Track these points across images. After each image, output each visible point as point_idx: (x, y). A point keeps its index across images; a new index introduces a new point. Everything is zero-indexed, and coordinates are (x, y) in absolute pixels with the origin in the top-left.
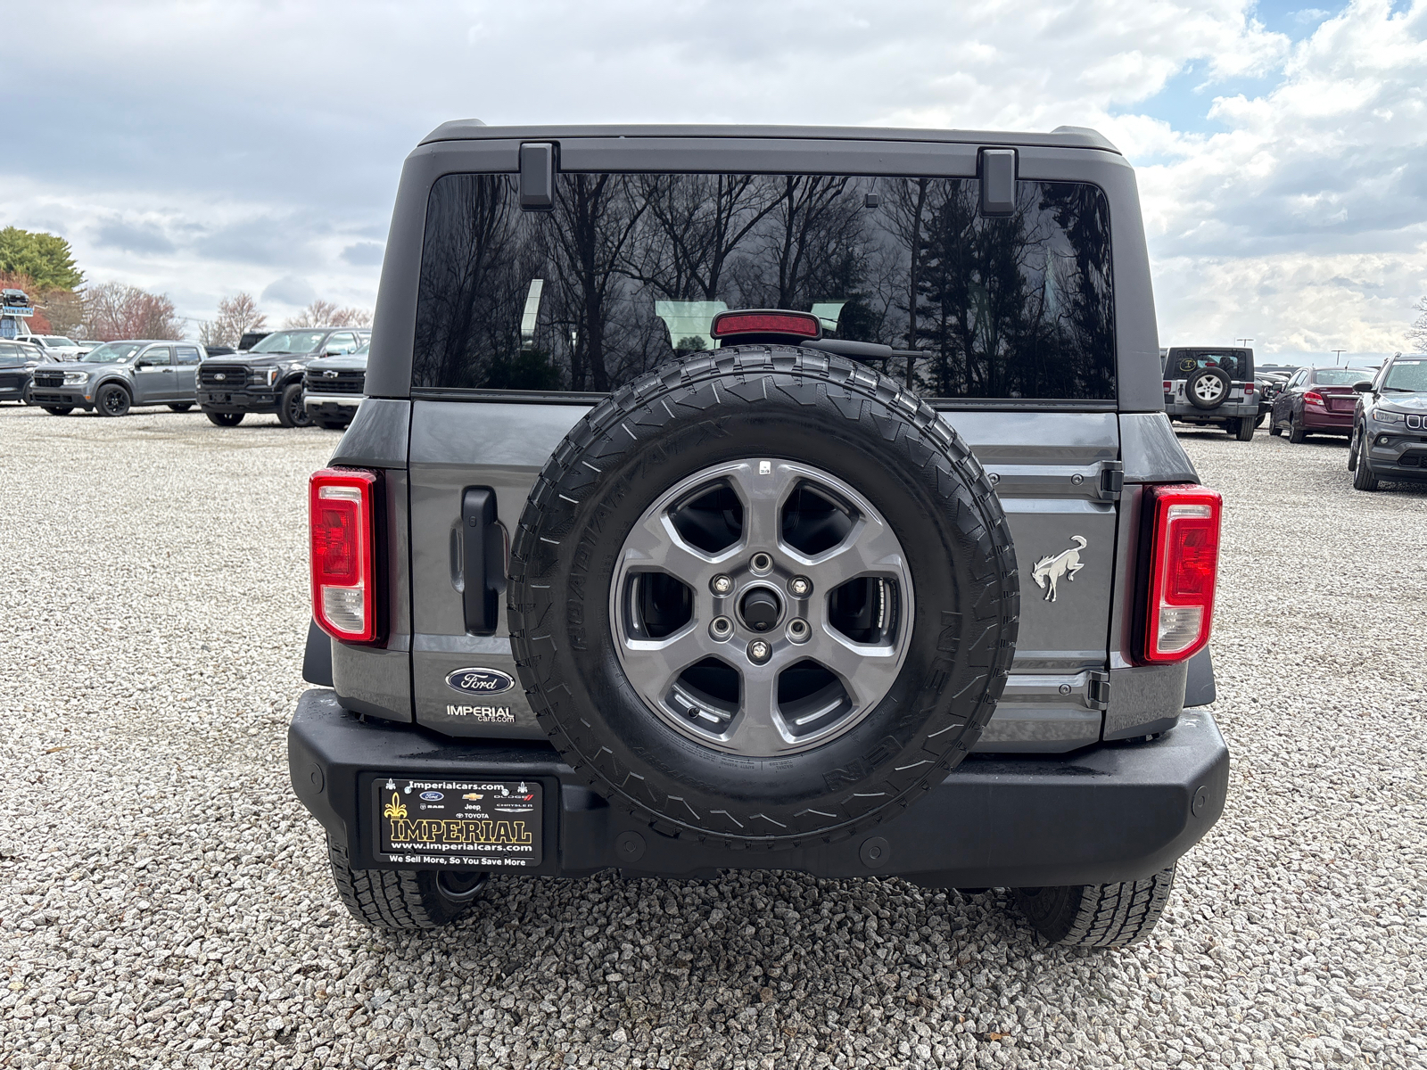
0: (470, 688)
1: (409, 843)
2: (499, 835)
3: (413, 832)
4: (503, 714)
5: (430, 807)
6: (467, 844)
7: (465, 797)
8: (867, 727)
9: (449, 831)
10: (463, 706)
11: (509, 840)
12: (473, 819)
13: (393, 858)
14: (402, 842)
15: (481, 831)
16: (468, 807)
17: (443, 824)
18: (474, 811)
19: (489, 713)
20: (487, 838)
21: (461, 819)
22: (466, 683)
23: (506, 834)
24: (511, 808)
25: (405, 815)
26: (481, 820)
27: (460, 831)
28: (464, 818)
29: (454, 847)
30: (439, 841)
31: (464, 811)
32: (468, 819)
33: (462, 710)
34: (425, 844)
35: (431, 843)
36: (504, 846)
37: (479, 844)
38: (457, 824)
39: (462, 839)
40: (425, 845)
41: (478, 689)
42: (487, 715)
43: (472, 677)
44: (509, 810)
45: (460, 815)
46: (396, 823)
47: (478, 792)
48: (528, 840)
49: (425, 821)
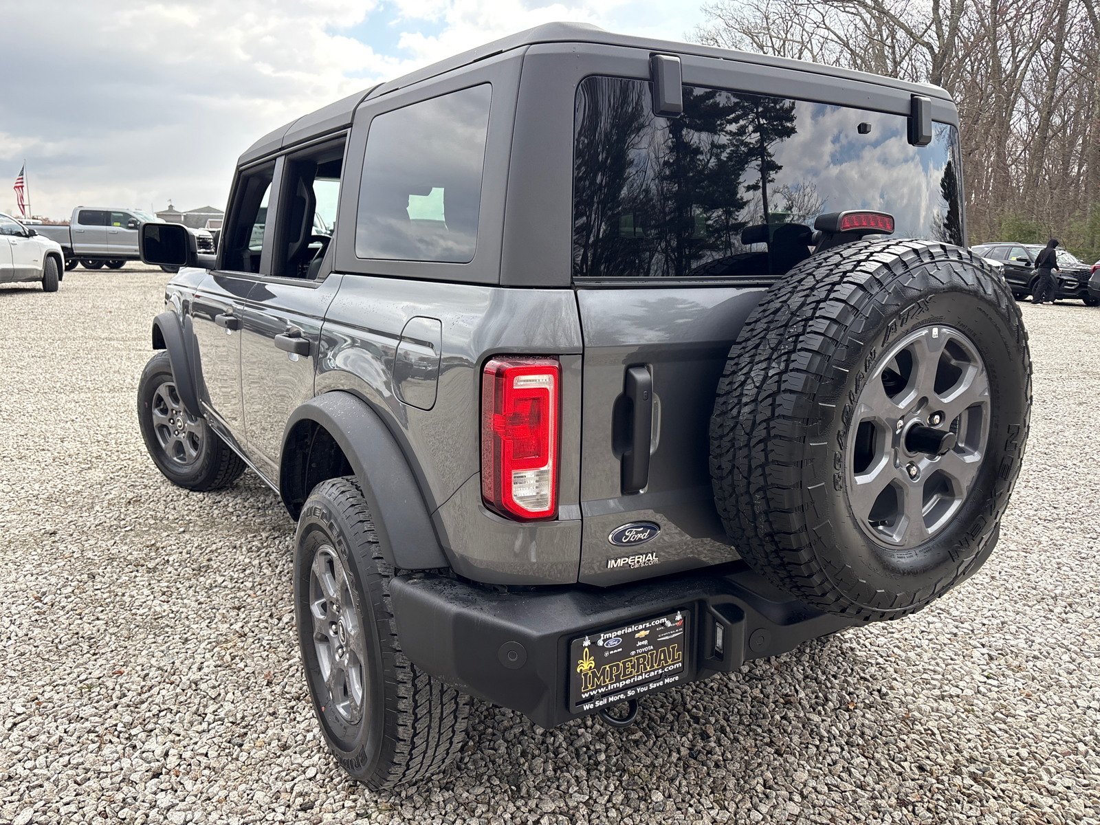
0: (629, 542)
1: (595, 689)
2: (660, 660)
3: (598, 679)
4: (651, 558)
5: (611, 652)
6: (638, 676)
7: (637, 635)
8: (955, 523)
9: (625, 668)
10: (620, 558)
11: (667, 662)
12: (643, 653)
13: (586, 707)
14: (590, 690)
15: (648, 662)
16: (640, 644)
17: (621, 665)
18: (644, 646)
19: (640, 560)
20: (652, 666)
21: (634, 656)
22: (627, 537)
23: (665, 659)
24: (668, 635)
25: (593, 666)
26: (647, 652)
27: (633, 667)
28: (636, 654)
29: (628, 682)
30: (618, 681)
31: (636, 648)
32: (639, 654)
33: (620, 562)
34: (607, 686)
35: (611, 684)
36: (663, 668)
37: (646, 673)
38: (631, 661)
39: (634, 673)
40: (607, 688)
41: (635, 541)
42: (638, 562)
43: (631, 531)
44: (667, 638)
45: (633, 653)
46: (586, 675)
47: (645, 629)
48: (679, 658)
49: (607, 666)
